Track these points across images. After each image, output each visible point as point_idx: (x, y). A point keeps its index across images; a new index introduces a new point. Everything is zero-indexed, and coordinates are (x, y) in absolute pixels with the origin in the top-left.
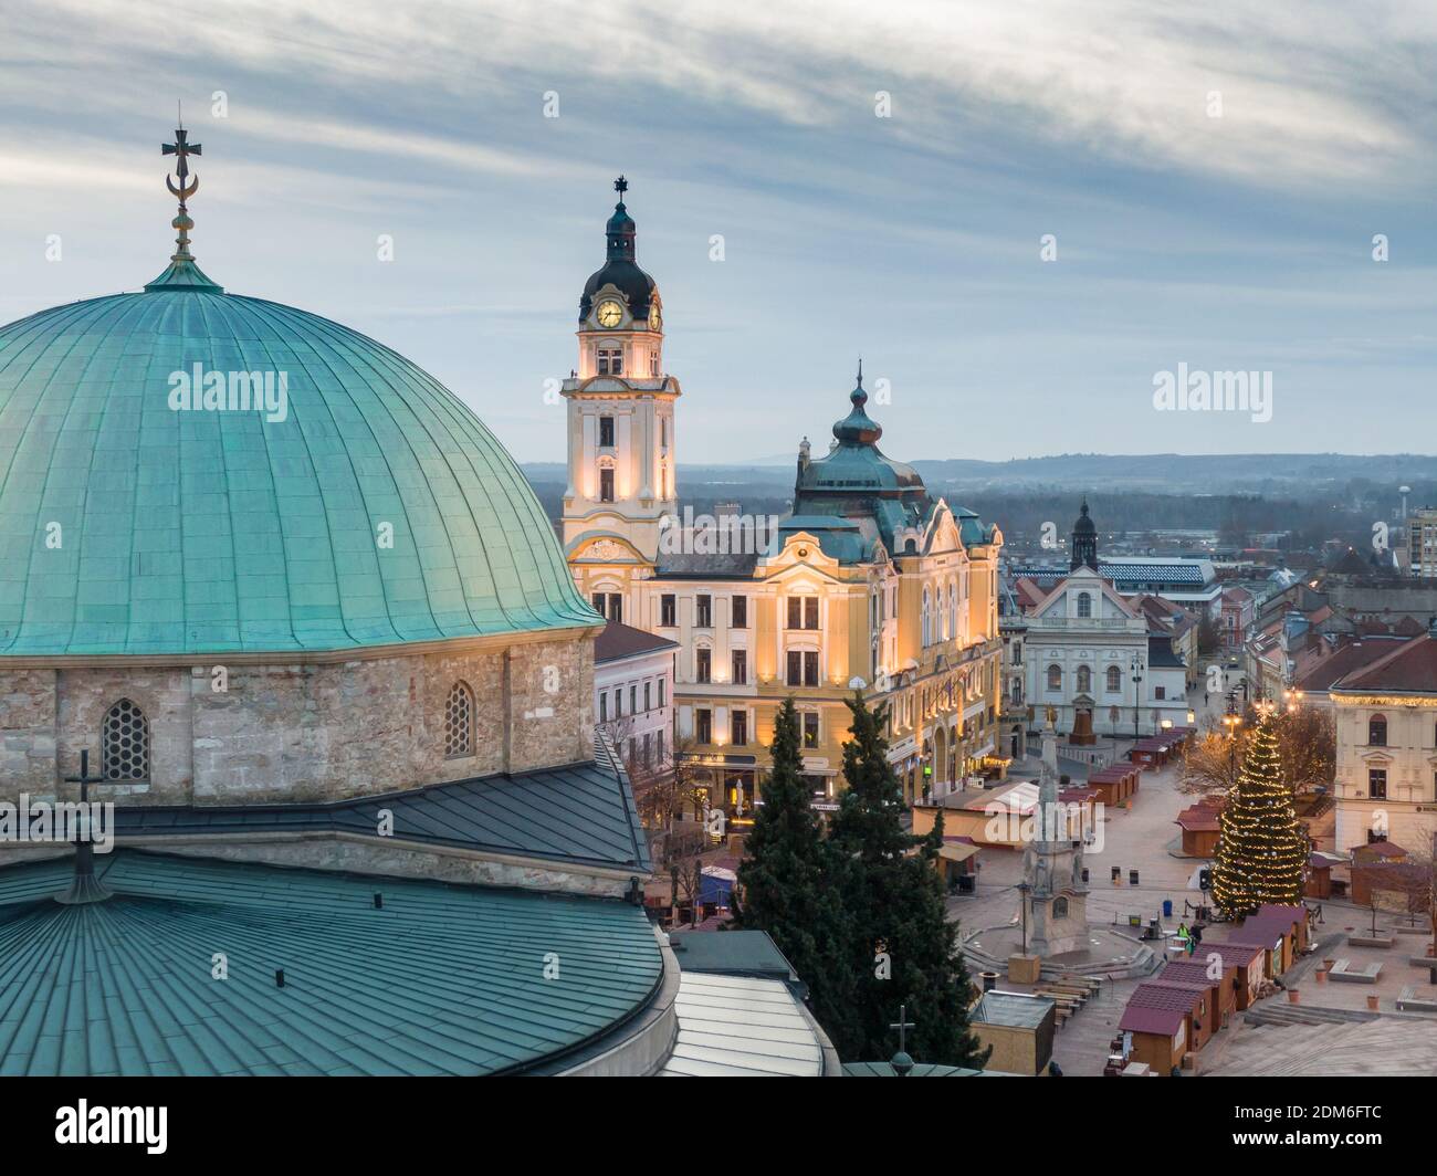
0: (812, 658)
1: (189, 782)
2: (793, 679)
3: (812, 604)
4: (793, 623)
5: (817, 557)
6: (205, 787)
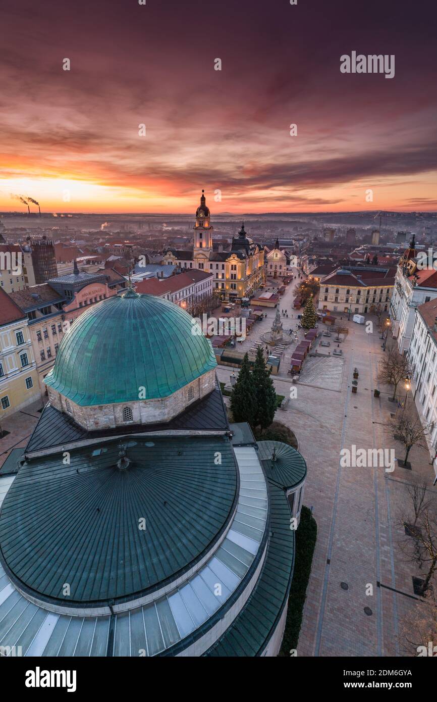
0: (235, 275)
1: (140, 420)
2: (232, 278)
3: (235, 266)
4: (232, 269)
5: (236, 258)
6: (144, 421)
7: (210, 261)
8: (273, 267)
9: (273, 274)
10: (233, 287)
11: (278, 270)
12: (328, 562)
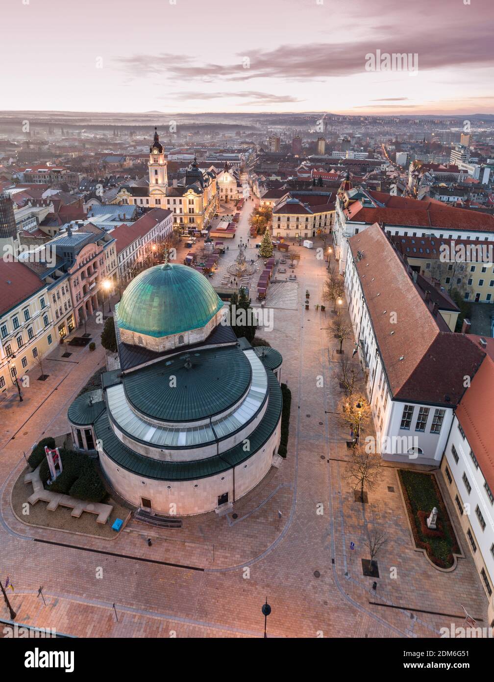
0: (193, 209)
1: (189, 342)
2: (190, 212)
3: (193, 200)
4: (190, 204)
5: (193, 193)
6: (190, 343)
7: (167, 196)
8: (224, 191)
9: (224, 198)
10: (192, 221)
11: (229, 193)
12: (299, 407)
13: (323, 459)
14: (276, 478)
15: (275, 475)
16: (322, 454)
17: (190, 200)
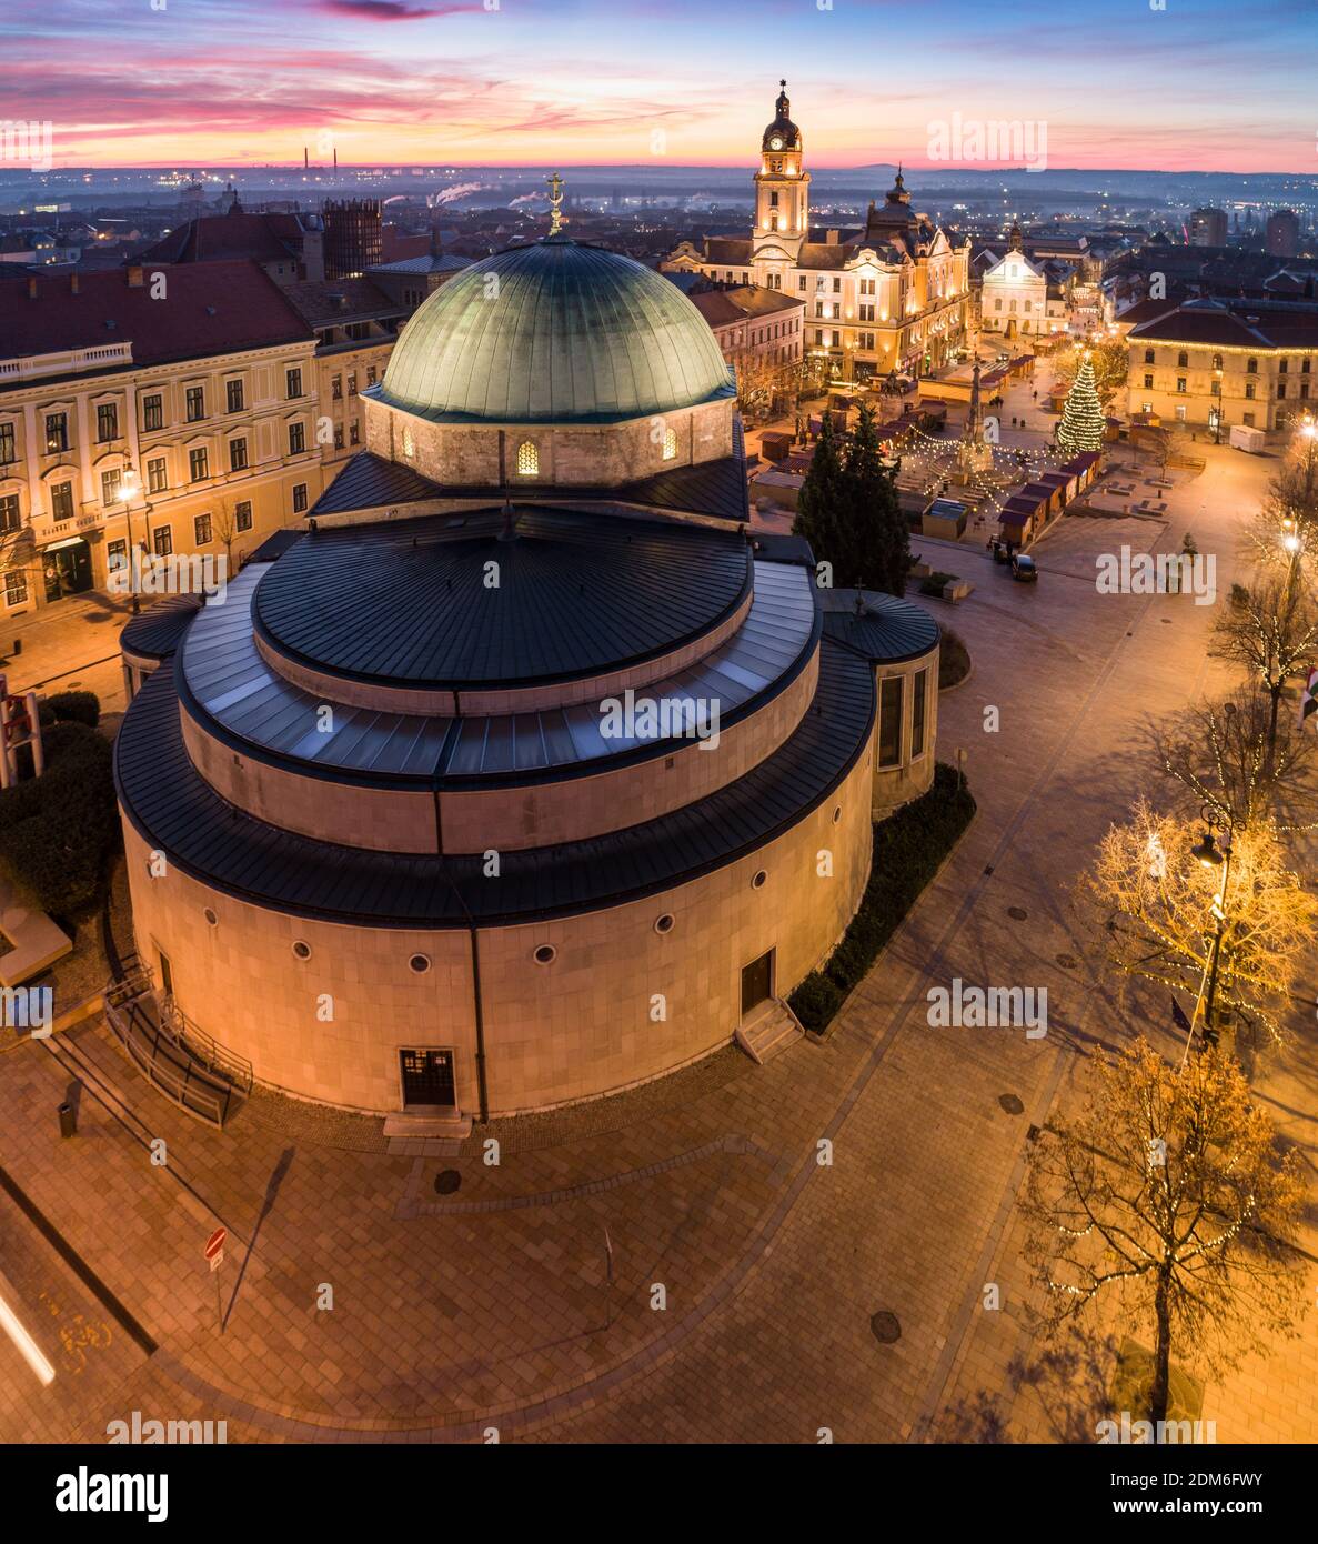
0: (871, 307)
2: (862, 317)
3: (872, 282)
4: (863, 291)
5: (875, 260)
7: (800, 266)
8: (1006, 306)
9: (1003, 327)
10: (868, 343)
11: (1022, 315)
12: (988, 871)
13: (1009, 1110)
14: (729, 1099)
15: (730, 1088)
16: (1016, 1091)
17: (863, 282)
